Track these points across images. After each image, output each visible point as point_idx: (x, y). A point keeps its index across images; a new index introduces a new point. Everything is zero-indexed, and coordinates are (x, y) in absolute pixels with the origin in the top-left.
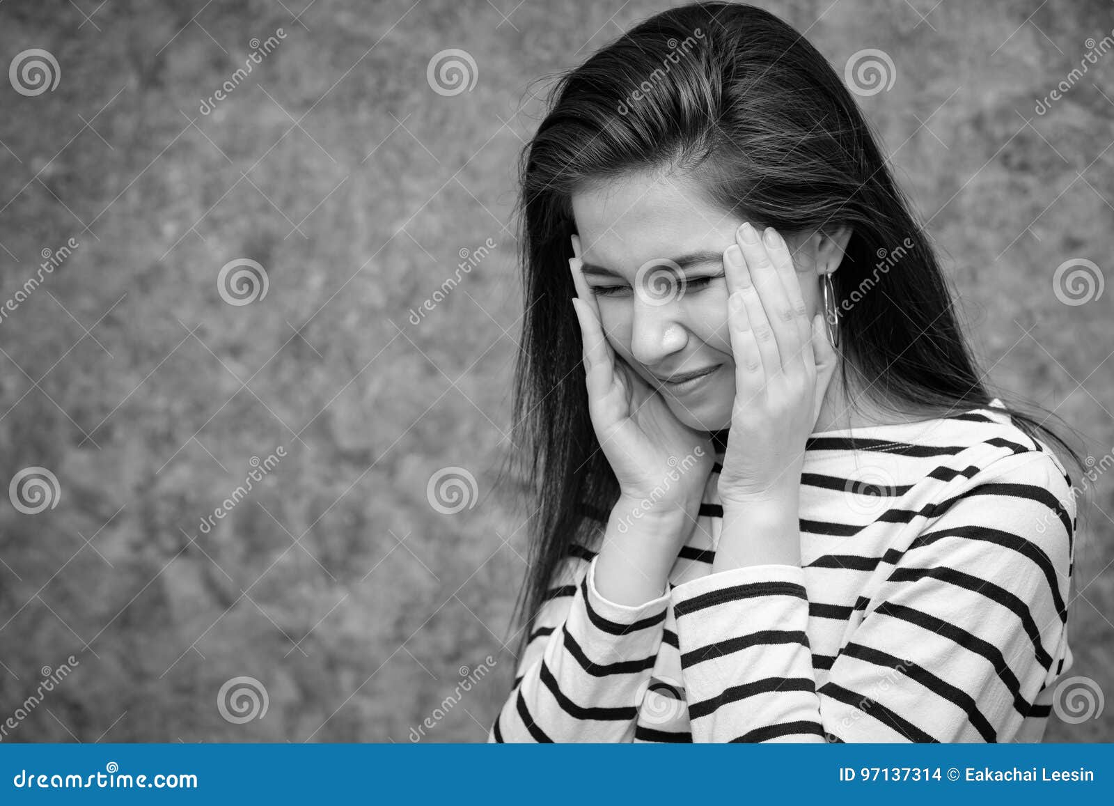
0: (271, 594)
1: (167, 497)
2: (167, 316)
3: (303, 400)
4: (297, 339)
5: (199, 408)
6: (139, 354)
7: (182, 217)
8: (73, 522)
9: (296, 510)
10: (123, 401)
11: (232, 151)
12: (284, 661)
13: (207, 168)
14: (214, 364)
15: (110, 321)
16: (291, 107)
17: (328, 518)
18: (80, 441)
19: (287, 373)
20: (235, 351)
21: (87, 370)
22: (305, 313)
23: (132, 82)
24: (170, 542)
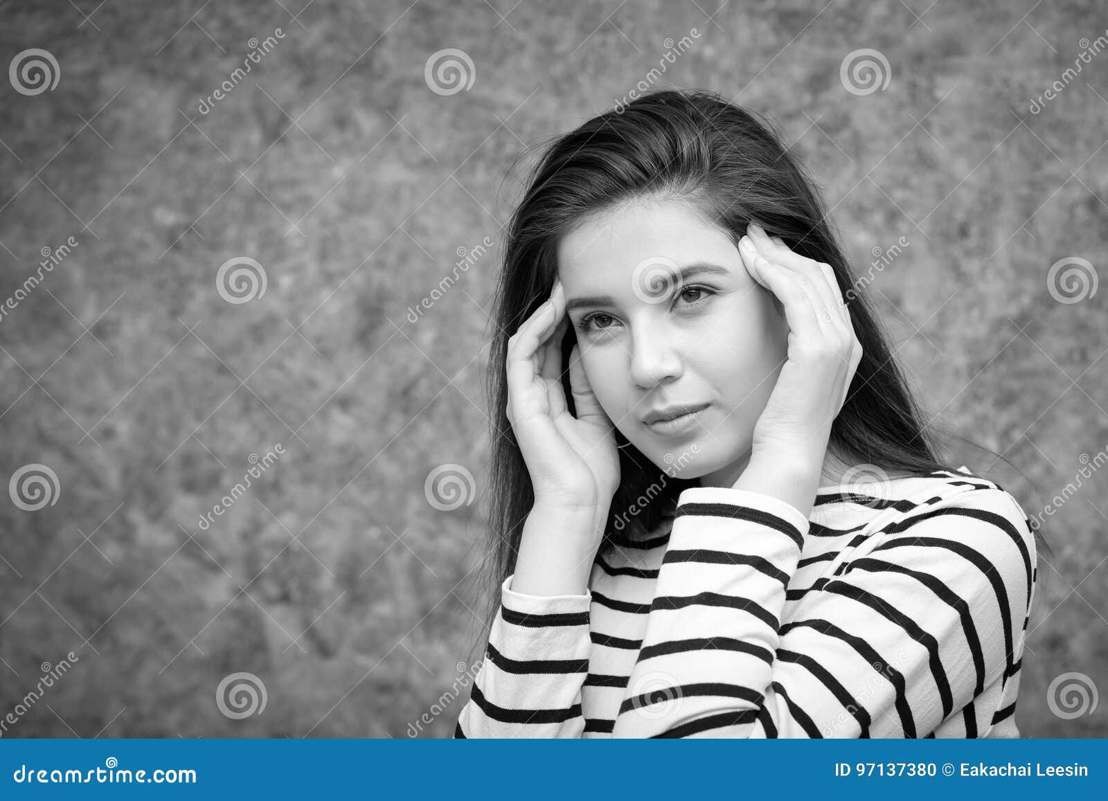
0: (370, 645)
1: (273, 545)
2: (281, 367)
3: (410, 454)
4: (406, 392)
5: (307, 457)
6: (248, 403)
7: (297, 269)
8: (176, 565)
9: (398, 564)
10: (232, 448)
11: (350, 208)
12: (380, 711)
13: (325, 223)
14: (324, 415)
15: (222, 370)
16: (409, 166)
17: (430, 571)
18: (190, 486)
19: (395, 427)
20: (345, 403)
21: (199, 417)
22: (415, 369)
23: (255, 136)
24: (273, 590)
